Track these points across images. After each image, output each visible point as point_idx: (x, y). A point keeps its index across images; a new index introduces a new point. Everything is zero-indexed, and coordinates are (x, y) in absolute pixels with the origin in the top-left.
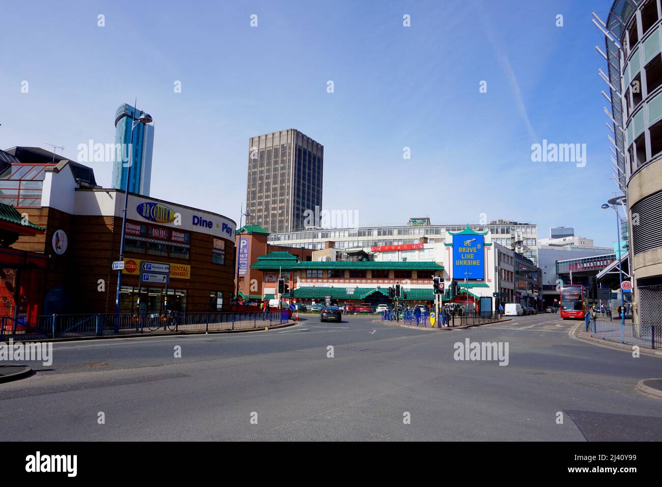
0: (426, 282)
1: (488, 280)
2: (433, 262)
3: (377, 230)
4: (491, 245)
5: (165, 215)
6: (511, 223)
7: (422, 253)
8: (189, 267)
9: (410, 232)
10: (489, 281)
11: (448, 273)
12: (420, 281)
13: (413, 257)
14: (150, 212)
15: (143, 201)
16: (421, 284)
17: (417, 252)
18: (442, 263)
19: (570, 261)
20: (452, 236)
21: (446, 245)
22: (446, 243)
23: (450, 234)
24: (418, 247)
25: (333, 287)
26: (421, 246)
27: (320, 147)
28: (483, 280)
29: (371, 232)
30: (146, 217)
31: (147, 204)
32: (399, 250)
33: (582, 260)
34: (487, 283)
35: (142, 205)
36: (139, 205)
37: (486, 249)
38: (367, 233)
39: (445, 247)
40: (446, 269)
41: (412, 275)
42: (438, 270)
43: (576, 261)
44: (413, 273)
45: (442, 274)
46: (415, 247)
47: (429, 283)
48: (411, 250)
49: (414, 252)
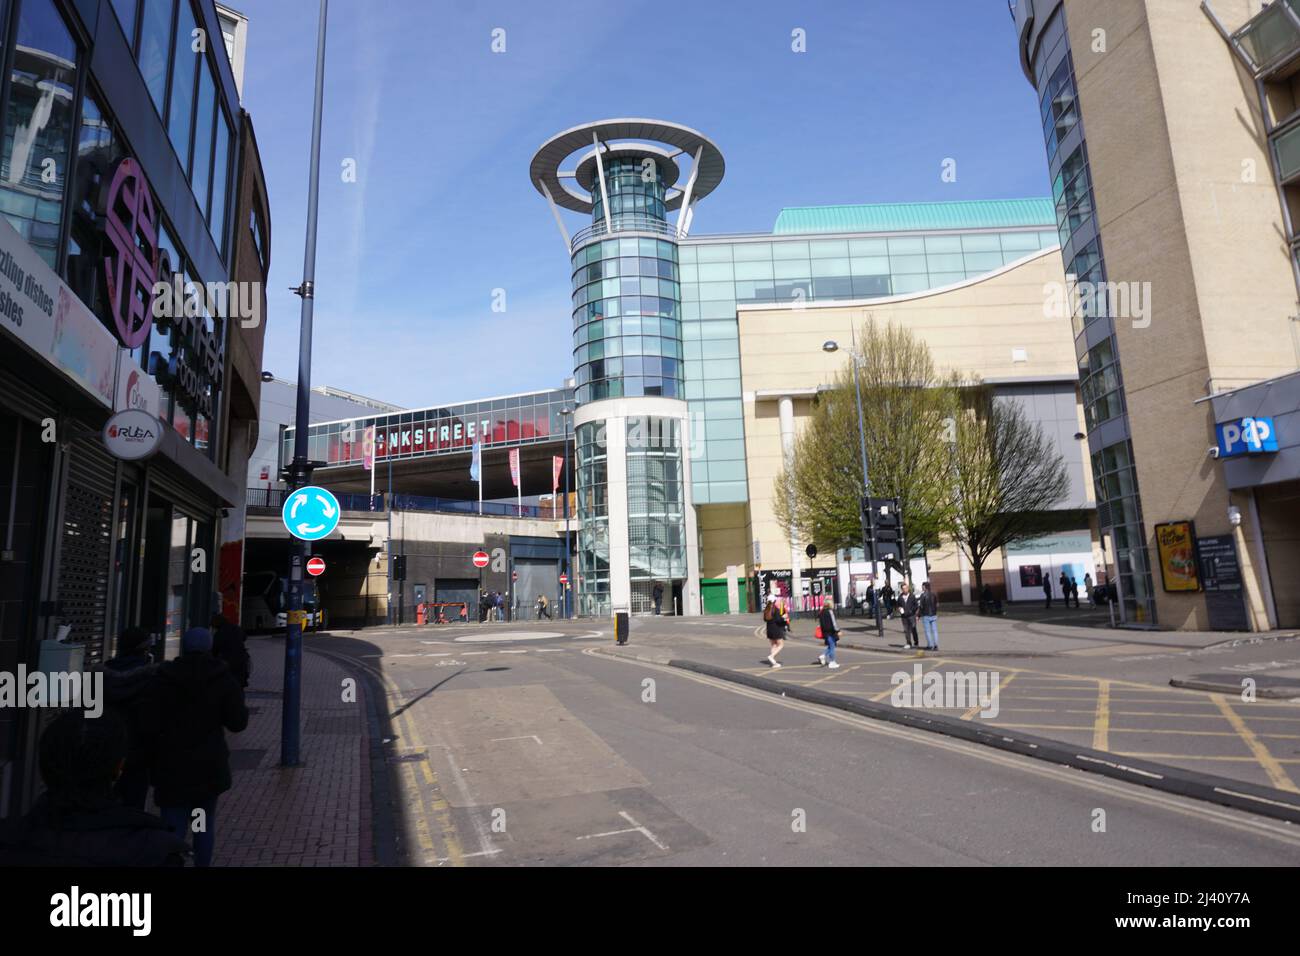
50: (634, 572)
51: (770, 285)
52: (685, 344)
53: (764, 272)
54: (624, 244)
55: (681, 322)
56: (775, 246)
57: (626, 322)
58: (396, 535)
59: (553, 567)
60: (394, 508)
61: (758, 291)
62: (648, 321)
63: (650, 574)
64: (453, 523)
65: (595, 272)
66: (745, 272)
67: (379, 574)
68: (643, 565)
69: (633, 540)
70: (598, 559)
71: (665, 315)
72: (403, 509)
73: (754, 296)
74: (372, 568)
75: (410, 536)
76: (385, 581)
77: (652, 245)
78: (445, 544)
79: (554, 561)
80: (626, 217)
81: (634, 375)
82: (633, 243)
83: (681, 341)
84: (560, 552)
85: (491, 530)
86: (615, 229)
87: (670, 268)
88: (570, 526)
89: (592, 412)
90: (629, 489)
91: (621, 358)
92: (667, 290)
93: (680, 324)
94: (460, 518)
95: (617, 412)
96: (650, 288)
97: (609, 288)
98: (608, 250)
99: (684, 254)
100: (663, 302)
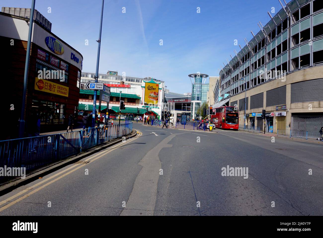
0: (131, 104)
1: (159, 105)
2: (135, 95)
3: (91, 75)
5: (59, 49)
6: (154, 79)
7: (129, 90)
8: (68, 88)
9: (108, 78)
11: (142, 100)
12: (129, 104)
13: (125, 91)
14: (52, 44)
15: (49, 35)
16: (129, 105)
17: (127, 89)
18: (140, 95)
19: (169, 98)
21: (142, 87)
22: (142, 86)
23: (144, 82)
24: (128, 86)
25: (82, 104)
27: (50, 24)
28: (157, 105)
29: (87, 75)
30: (49, 48)
31: (51, 37)
32: (117, 87)
33: (173, 98)
34: (158, 107)
35: (48, 37)
36: (47, 37)
37: (159, 91)
38: (85, 76)
39: (141, 88)
40: (141, 98)
42: (137, 99)
43: (170, 98)
44: (125, 99)
45: (139, 101)
46: (126, 86)
47: (133, 105)
48: (124, 87)
49: (126, 89)
50: (195, 117)
57: (196, 93)
62: (198, 93)
77: (199, 85)
80: (197, 82)
81: (196, 98)
82: (197, 85)
83: (201, 95)
84: (189, 114)
85: (182, 112)
86: (195, 83)
87: (201, 87)
88: (190, 112)
89: (192, 102)
90: (195, 109)
91: (195, 97)
92: (200, 90)
93: (201, 93)
94: (179, 111)
95: (194, 102)
96: (198, 90)
97: (195, 90)
98: (195, 86)
99: (203, 86)
100: (200, 91)
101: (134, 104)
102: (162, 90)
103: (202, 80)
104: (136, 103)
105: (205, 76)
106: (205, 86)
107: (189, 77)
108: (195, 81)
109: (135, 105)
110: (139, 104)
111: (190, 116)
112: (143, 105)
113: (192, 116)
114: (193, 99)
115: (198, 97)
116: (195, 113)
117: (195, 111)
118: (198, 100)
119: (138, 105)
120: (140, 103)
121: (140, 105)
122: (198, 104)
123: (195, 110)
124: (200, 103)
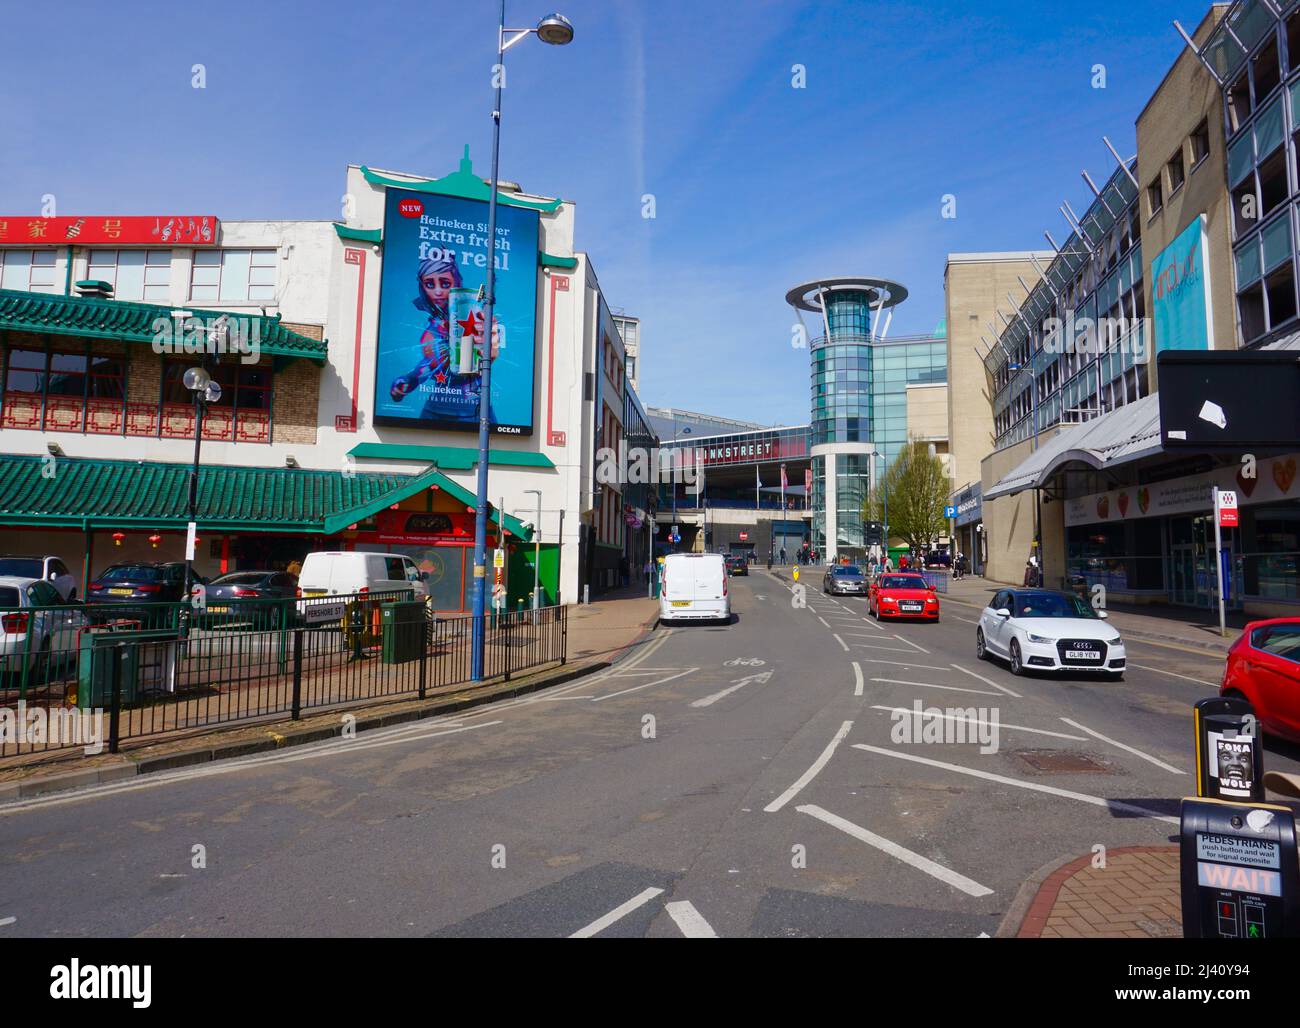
1: (550, 433)
4: (569, 266)
7: (206, 274)
10: (557, 439)
11: (348, 383)
17: (180, 265)
18: (320, 325)
20: (381, 197)
21: (347, 236)
22: (350, 228)
23: (376, 184)
24: (187, 236)
26: (207, 233)
28: (528, 432)
32: (73, 248)
33: (698, 442)
34: (544, 448)
37: (548, 282)
39: (342, 248)
40: (339, 358)
41: (132, 382)
43: (684, 444)
45: (315, 390)
46: (167, 233)
47: (237, 436)
48: (149, 251)
49: (174, 261)
50: (840, 542)
51: (929, 371)
52: (875, 409)
53: (924, 362)
54: (838, 349)
55: (873, 395)
56: (933, 346)
57: (838, 397)
58: (709, 521)
59: (800, 538)
60: (708, 506)
61: (920, 375)
62: (850, 397)
63: (848, 544)
64: (739, 513)
65: (820, 365)
66: (914, 362)
67: (701, 540)
68: (845, 539)
69: (839, 524)
70: (821, 534)
71: (861, 392)
72: (712, 507)
73: (917, 378)
74: (698, 537)
75: (716, 521)
76: (703, 544)
77: (855, 349)
78: (735, 525)
79: (800, 534)
80: (842, 329)
81: (842, 429)
82: (843, 349)
83: (872, 407)
84: (804, 529)
85: (761, 517)
86: (833, 340)
87: (866, 362)
88: (809, 514)
89: (818, 450)
90: (838, 495)
91: (834, 419)
92: (864, 376)
93: (872, 396)
94: (743, 511)
95: (831, 451)
96: (853, 376)
97: (829, 377)
98: (829, 353)
99: (876, 352)
100: (861, 384)
101: (247, 427)
102: (578, 279)
103: (867, 319)
104: (277, 409)
105: (887, 295)
106: (889, 351)
107: (792, 308)
108: (832, 329)
109: (260, 438)
110: (311, 419)
111: (807, 539)
112: (367, 433)
113: (823, 537)
114: (822, 431)
115: (853, 423)
116: (838, 518)
117: (838, 507)
118: (853, 437)
119: (301, 441)
120: (325, 409)
121: (326, 433)
122: (856, 463)
123: (838, 500)
124: (866, 457)
